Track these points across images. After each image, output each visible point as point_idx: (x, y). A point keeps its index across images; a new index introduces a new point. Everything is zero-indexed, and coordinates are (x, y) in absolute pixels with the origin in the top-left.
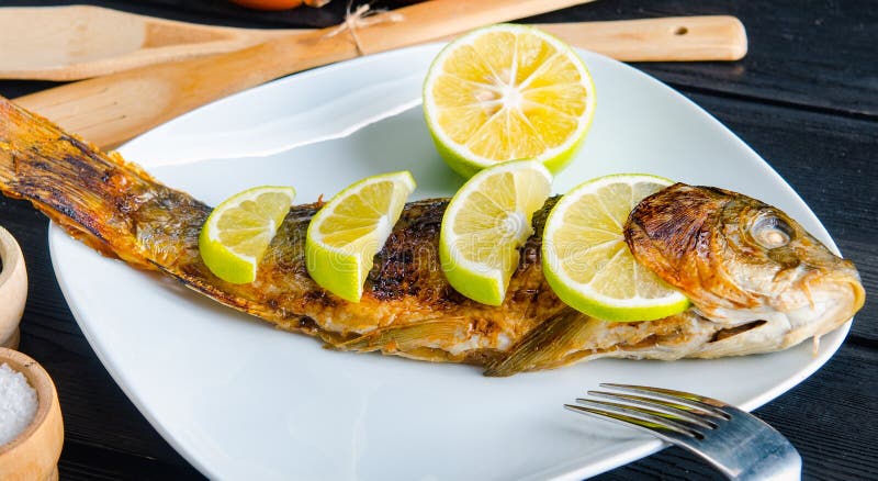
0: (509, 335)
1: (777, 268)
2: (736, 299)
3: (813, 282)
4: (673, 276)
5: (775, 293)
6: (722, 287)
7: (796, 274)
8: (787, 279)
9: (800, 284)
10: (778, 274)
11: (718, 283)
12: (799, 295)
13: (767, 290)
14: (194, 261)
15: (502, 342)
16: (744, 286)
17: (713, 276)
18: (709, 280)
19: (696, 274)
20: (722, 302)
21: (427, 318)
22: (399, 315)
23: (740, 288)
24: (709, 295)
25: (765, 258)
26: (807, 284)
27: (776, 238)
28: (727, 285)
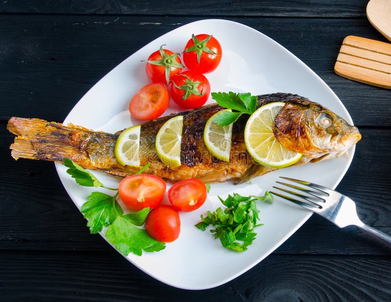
0: (240, 173)
1: (331, 136)
2: (320, 151)
3: (344, 139)
4: (295, 148)
5: (332, 147)
6: (313, 149)
7: (337, 138)
8: (335, 140)
9: (340, 141)
10: (332, 138)
11: (312, 148)
12: (340, 145)
13: (329, 146)
14: (115, 163)
15: (238, 175)
16: (321, 147)
17: (310, 146)
18: (309, 147)
19: (303, 146)
20: (314, 153)
21: (209, 172)
22: (198, 172)
23: (320, 148)
24: (309, 152)
25: (326, 133)
26: (342, 141)
27: (326, 122)
28: (315, 148)
